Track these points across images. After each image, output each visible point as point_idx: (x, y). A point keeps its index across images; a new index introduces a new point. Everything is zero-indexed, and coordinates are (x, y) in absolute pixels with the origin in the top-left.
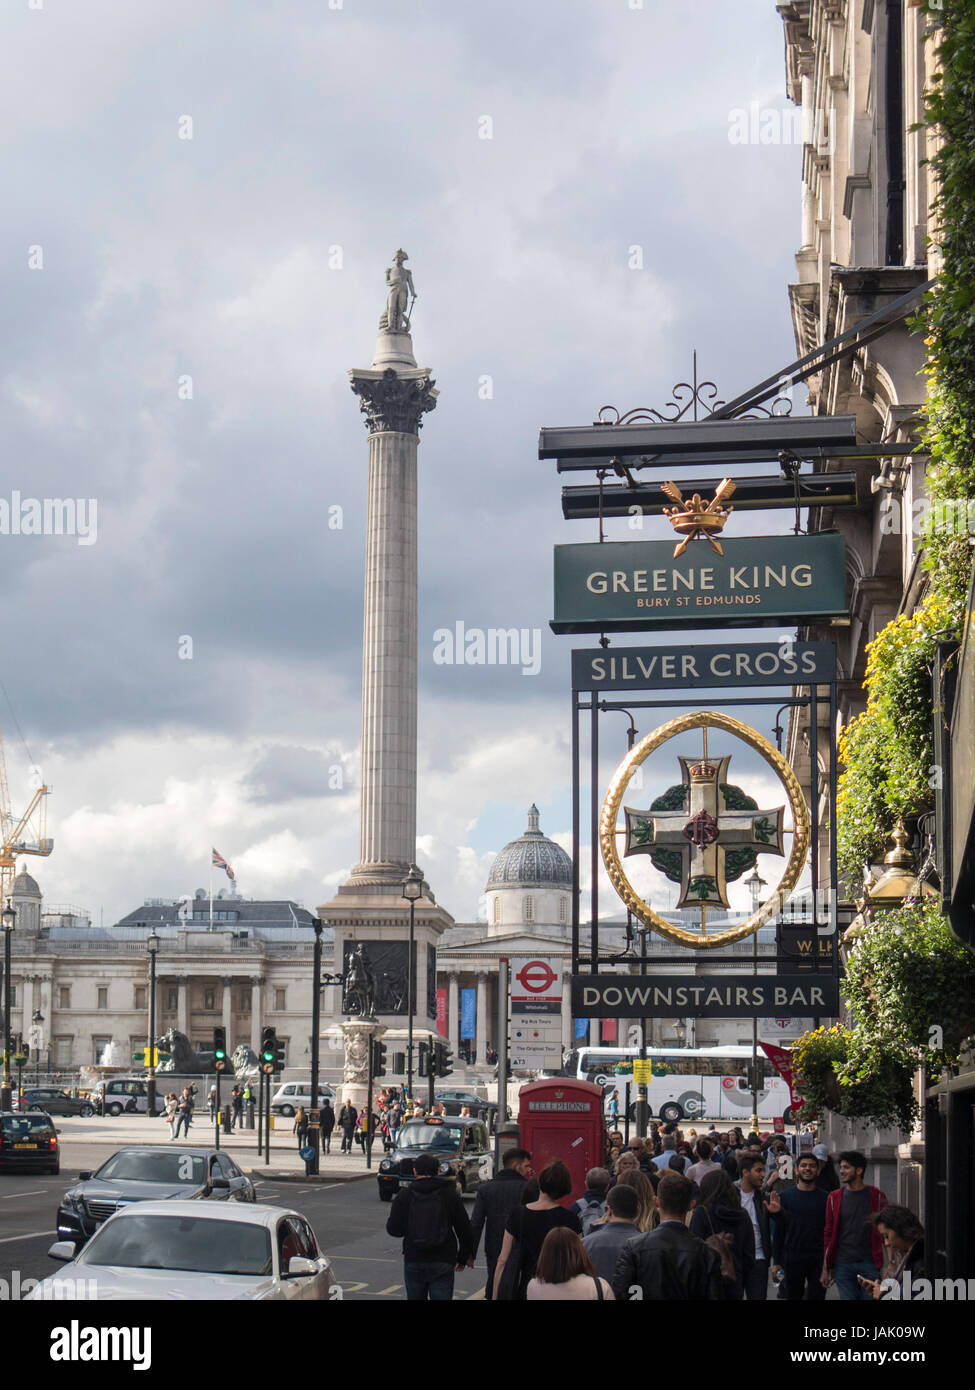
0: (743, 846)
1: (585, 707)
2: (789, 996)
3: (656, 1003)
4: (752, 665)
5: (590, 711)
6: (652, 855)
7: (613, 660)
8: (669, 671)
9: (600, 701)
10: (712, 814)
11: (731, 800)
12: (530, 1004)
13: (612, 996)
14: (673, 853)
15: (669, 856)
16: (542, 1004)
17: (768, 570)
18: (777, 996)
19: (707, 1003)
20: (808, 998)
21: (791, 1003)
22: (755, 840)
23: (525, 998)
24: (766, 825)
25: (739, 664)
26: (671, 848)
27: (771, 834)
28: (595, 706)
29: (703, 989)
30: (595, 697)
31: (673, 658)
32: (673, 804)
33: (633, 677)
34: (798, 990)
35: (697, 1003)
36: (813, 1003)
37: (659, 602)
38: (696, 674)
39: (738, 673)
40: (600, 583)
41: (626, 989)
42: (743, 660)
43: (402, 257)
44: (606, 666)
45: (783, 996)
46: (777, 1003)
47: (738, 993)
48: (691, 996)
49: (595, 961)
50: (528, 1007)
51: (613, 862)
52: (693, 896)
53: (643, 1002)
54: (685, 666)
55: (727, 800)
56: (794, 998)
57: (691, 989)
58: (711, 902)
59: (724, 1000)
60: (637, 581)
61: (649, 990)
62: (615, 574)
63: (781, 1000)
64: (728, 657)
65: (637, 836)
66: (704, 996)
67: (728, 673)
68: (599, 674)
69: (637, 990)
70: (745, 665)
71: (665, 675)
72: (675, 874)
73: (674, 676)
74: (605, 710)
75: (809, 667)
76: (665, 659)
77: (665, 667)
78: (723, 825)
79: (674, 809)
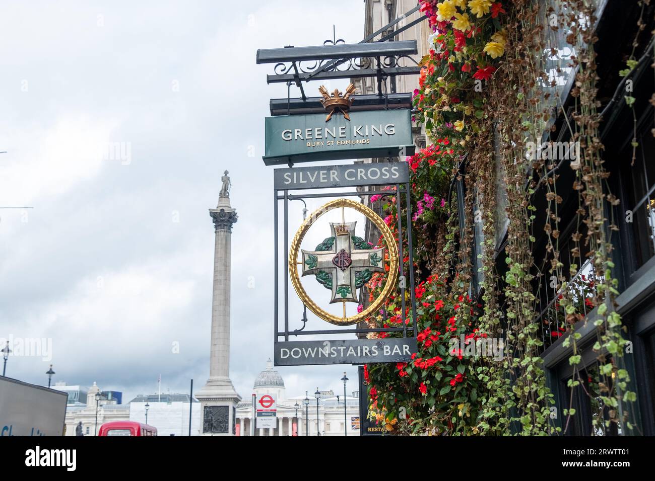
0: (365, 269)
1: (281, 198)
2: (392, 350)
3: (320, 356)
4: (366, 174)
5: (283, 200)
6: (316, 275)
7: (295, 174)
8: (324, 178)
9: (289, 194)
10: (347, 251)
11: (357, 244)
12: (264, 413)
13: (296, 353)
14: (327, 274)
15: (325, 275)
16: (269, 413)
17: (373, 127)
18: (385, 350)
19: (347, 356)
20: (402, 351)
21: (393, 354)
22: (371, 265)
23: (262, 410)
24: (376, 257)
25: (359, 174)
26: (327, 271)
27: (379, 262)
28: (287, 198)
29: (345, 348)
30: (286, 193)
31: (325, 172)
32: (328, 247)
33: (306, 182)
34: (396, 346)
35: (342, 356)
36: (404, 354)
37: (318, 143)
38: (338, 180)
39: (359, 178)
40: (288, 135)
41: (303, 349)
42: (361, 172)
43: (226, 173)
44: (292, 177)
45: (388, 350)
46: (385, 354)
47: (364, 349)
48: (338, 351)
49: (287, 334)
50: (263, 414)
51: (296, 279)
52: (339, 296)
53: (313, 356)
54: (332, 176)
55: (355, 244)
56: (394, 351)
57: (339, 348)
58: (349, 300)
59: (357, 354)
60: (307, 133)
61: (316, 349)
62: (296, 130)
63: (387, 352)
64: (354, 171)
65: (308, 264)
66: (346, 351)
67: (354, 179)
68: (288, 181)
69: (310, 349)
70: (362, 174)
71: (322, 180)
72: (329, 285)
73: (326, 181)
74: (291, 200)
75: (395, 175)
76: (321, 172)
77: (322, 176)
78: (354, 257)
79: (327, 250)
